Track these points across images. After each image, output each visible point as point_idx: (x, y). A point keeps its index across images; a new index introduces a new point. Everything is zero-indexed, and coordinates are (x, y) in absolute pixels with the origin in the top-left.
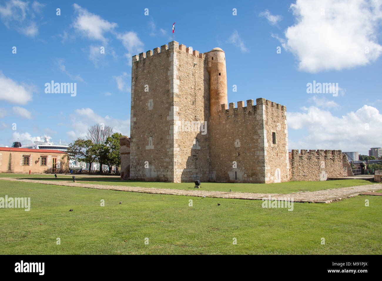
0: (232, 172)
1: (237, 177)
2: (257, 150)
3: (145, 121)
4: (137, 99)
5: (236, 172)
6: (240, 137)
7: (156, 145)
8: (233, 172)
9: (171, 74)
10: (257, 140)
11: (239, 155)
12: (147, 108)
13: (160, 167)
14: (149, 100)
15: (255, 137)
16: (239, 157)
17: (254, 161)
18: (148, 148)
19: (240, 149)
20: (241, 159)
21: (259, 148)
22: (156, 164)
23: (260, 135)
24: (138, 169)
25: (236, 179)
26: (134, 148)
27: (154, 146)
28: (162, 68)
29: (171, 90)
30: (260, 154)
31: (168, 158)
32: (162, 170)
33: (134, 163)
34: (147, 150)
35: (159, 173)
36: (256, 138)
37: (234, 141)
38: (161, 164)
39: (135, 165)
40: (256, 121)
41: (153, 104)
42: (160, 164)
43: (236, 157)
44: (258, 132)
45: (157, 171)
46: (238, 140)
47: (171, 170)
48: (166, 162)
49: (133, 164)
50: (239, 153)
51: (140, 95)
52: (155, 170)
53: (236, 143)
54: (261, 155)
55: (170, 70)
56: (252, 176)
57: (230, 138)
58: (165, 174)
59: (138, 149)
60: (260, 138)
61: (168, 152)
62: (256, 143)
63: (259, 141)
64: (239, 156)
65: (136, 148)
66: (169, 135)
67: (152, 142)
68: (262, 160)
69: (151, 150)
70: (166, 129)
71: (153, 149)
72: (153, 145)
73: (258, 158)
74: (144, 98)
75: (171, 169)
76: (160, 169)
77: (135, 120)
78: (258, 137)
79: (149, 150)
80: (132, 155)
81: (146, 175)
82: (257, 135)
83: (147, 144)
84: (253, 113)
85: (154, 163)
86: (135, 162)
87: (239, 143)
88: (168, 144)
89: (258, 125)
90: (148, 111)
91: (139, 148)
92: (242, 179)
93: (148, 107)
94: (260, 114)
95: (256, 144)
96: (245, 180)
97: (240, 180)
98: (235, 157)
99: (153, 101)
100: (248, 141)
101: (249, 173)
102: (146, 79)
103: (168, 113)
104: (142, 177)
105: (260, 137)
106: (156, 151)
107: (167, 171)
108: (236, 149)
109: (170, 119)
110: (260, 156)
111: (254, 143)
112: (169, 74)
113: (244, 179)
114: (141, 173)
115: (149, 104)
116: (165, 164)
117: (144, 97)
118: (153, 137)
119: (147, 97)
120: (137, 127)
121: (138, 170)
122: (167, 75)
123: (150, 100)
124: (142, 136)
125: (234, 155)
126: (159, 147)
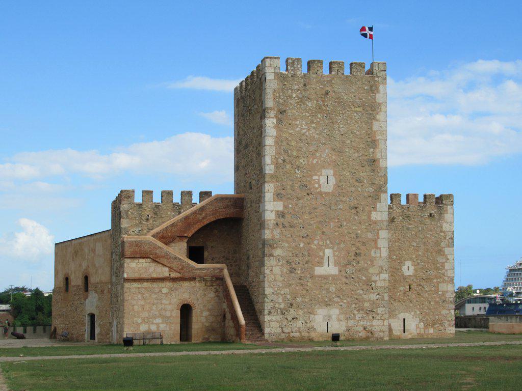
0: (396, 320)
1: (406, 328)
2: (443, 282)
3: (310, 213)
4: (284, 161)
5: (404, 319)
6: (414, 256)
7: (344, 265)
8: (399, 319)
9: (381, 129)
10: (443, 265)
11: (410, 288)
12: (317, 186)
13: (356, 312)
14: (323, 171)
15: (440, 259)
16: (410, 293)
17: (437, 299)
18: (319, 271)
19: (412, 278)
20: (414, 296)
21: (446, 278)
22: (345, 306)
23: (449, 257)
24: (292, 317)
25: (404, 332)
26: (277, 270)
27: (337, 268)
28: (357, 109)
29: (380, 161)
30: (447, 288)
31: (374, 293)
32: (358, 317)
33: (280, 304)
34: (320, 276)
35: (351, 323)
36: (441, 261)
37: (401, 263)
38: (356, 304)
39: (280, 309)
40: (441, 232)
41: (332, 180)
42: (354, 306)
43: (404, 293)
44: (444, 252)
45: (347, 319)
46: (408, 263)
47: (381, 317)
48: (369, 301)
49: (277, 305)
50: (410, 286)
51: (295, 153)
52: (342, 317)
53: (404, 268)
54: (449, 289)
55: (377, 120)
56: (433, 326)
57: (395, 257)
58: (368, 324)
59: (291, 272)
60: (448, 261)
61: (375, 282)
62: (441, 269)
63: (447, 266)
64: (410, 290)
65: (285, 270)
66: (377, 248)
67: (331, 260)
68: (451, 298)
69: (330, 276)
70: (369, 235)
71: (335, 276)
72: (335, 266)
73: (443, 295)
74: (306, 162)
75: (382, 314)
76: (354, 314)
77: (281, 208)
78: (444, 261)
79: (325, 277)
80: (270, 286)
81: (315, 329)
82: (442, 255)
83: (320, 264)
84: (437, 218)
85: (338, 302)
86: (281, 301)
87: (412, 268)
88: (374, 266)
89: (445, 238)
90: (321, 193)
91: (292, 270)
92: (415, 332)
93: (320, 186)
94: (449, 221)
95: (440, 271)
96: (421, 333)
97: (411, 334)
98: (401, 293)
99: (334, 175)
100: (428, 266)
101: (427, 320)
102: (312, 122)
103: (375, 204)
104: (305, 334)
105: (448, 259)
106: (344, 280)
107: (373, 317)
108: (405, 278)
109: (379, 219)
110: (447, 291)
111: (438, 269)
112: (375, 128)
113: (418, 332)
114: (299, 324)
115: (323, 180)
116: (367, 305)
117: (308, 161)
118: (335, 249)
119: (315, 162)
120: (287, 225)
121: (290, 319)
122: (371, 128)
123: (327, 170)
124: (302, 245)
125: (402, 288)
126: (351, 270)
